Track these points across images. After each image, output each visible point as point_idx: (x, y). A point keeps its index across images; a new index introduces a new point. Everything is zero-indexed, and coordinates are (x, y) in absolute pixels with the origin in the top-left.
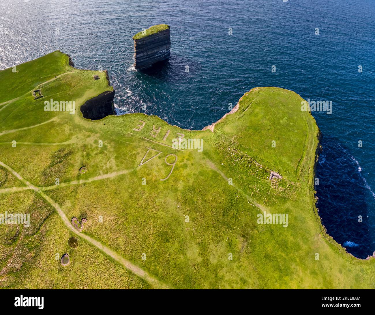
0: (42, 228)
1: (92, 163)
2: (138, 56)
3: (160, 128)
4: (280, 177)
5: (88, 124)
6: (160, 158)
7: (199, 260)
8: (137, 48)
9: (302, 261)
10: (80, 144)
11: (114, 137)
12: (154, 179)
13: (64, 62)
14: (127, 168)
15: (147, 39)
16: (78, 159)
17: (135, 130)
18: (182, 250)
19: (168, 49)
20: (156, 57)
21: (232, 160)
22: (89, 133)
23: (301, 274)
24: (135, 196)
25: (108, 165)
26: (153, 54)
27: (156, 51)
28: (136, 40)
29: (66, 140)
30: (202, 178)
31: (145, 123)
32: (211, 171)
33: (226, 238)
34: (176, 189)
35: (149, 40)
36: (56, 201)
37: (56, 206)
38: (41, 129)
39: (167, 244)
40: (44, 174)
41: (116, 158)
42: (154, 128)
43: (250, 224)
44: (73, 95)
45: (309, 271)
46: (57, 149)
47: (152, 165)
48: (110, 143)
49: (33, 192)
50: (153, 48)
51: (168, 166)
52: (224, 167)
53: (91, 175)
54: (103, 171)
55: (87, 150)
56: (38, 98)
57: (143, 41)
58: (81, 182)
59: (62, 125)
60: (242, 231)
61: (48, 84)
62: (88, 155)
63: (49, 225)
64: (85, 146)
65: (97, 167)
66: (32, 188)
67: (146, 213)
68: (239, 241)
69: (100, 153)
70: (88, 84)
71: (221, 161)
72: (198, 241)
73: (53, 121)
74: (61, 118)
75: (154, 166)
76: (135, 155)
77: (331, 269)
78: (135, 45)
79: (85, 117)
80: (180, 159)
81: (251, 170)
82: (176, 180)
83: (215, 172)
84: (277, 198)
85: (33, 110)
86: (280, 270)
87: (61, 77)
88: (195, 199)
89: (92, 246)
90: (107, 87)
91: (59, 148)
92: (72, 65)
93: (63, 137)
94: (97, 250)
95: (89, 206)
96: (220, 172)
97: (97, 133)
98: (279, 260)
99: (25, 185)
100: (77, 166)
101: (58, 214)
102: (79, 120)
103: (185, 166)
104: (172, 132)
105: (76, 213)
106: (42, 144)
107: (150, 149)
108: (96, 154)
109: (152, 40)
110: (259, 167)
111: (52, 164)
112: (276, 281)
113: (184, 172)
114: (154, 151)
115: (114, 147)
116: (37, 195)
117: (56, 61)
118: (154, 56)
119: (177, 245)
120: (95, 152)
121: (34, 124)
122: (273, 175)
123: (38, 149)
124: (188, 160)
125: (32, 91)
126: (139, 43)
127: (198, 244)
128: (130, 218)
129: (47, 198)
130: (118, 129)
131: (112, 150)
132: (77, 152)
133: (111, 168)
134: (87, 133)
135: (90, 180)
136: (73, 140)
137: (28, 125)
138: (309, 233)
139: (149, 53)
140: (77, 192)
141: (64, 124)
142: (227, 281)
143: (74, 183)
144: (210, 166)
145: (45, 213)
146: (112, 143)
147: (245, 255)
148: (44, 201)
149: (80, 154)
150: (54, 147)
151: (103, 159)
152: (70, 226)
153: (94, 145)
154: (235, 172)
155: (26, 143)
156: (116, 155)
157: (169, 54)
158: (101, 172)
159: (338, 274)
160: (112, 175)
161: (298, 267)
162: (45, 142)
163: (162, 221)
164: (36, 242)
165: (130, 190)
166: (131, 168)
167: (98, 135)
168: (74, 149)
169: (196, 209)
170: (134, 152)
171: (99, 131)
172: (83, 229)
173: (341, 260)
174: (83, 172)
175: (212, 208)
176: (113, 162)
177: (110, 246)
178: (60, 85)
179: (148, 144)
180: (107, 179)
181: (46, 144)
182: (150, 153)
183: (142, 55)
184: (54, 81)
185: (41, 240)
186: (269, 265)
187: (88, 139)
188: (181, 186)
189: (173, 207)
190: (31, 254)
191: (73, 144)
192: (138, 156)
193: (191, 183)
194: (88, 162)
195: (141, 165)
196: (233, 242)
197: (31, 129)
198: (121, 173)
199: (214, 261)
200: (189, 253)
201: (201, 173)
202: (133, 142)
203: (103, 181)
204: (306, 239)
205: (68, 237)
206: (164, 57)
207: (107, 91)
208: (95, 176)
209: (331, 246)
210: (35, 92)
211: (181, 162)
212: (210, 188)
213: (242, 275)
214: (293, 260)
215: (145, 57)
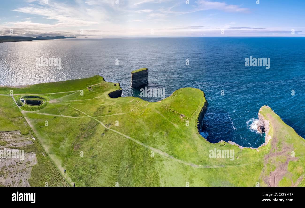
0: (95, 127)
1: (113, 111)
2: (133, 81)
3: (140, 101)
4: (184, 116)
5: (111, 99)
6: (138, 109)
7: (149, 136)
8: (133, 77)
9: (187, 140)
10: (108, 105)
11: (121, 103)
12: (136, 115)
13: (101, 79)
14: (126, 112)
15: (137, 74)
16: (108, 109)
17: (130, 101)
18: (144, 133)
19: (147, 79)
20: (141, 83)
21: (166, 111)
22: (112, 102)
23: (185, 144)
24: (129, 119)
25: (119, 111)
26: (140, 81)
27: (141, 79)
28: (133, 74)
29: (103, 104)
30: (154, 115)
31: (134, 100)
32: (158, 114)
33: (160, 132)
34: (144, 118)
35: (138, 74)
36: (100, 120)
37: (100, 122)
38: (93, 100)
39: (139, 131)
40: (95, 113)
41: (122, 109)
42: (137, 101)
43: (170, 129)
44: (105, 90)
45: (189, 143)
46: (99, 106)
47: (136, 111)
48: (120, 105)
49: (91, 118)
50: (140, 78)
51: (141, 112)
52: (162, 113)
53: (113, 114)
54: (117, 113)
55: (111, 107)
56: (90, 90)
57: (136, 74)
58: (109, 116)
59: (101, 99)
60: (166, 130)
61: (94, 86)
62: (111, 108)
63: (97, 126)
64: (110, 106)
65: (115, 111)
66: (90, 117)
67: (132, 124)
68: (164, 133)
69: (116, 108)
70: (111, 87)
71: (162, 111)
72: (150, 131)
73: (97, 98)
74: (100, 97)
75: (136, 112)
76: (129, 109)
77: (198, 144)
78: (132, 76)
79: (110, 97)
80: (146, 110)
81: (173, 114)
82: (144, 116)
83: (159, 114)
84: (182, 122)
85: (89, 94)
86: (178, 141)
87: (100, 84)
88: (150, 121)
89: (113, 131)
90: (119, 88)
91: (100, 106)
92: (104, 80)
93: (101, 103)
94: (114, 132)
95: (112, 122)
96: (161, 114)
97: (115, 102)
98: (178, 139)
99: (87, 116)
100: (107, 111)
101: (100, 124)
102: (108, 98)
103: (148, 112)
104: (144, 102)
105: (107, 123)
106: (93, 105)
107: (135, 107)
108: (114, 108)
109: (139, 74)
110: (177, 113)
111: (98, 111)
112: (175, 144)
113: (147, 114)
114: (136, 108)
115: (121, 106)
116: (92, 119)
117: (98, 79)
118: (140, 82)
119: (142, 132)
120: (114, 107)
121: (90, 99)
122: (181, 115)
123: (92, 106)
124: (149, 110)
125: (88, 88)
126: (134, 75)
127: (150, 132)
128: (126, 125)
129: (96, 120)
130: (123, 101)
131: (121, 107)
132: (107, 107)
133: (120, 112)
134: (111, 102)
135: (112, 115)
136: (105, 104)
137: (87, 99)
138: (192, 133)
139: (138, 80)
140: (107, 118)
141: (102, 99)
142: (158, 141)
143: (106, 116)
144: (157, 112)
145: (95, 124)
146: (121, 105)
147: (166, 136)
148: (95, 120)
149: (108, 108)
150: (98, 106)
151: (117, 109)
152: (105, 126)
153: (114, 105)
154: (167, 114)
155: (86, 104)
156: (122, 108)
157: (148, 82)
158: (116, 113)
159: (200, 146)
160: (121, 114)
161: (185, 142)
162: (95, 104)
163: (138, 126)
164: (92, 131)
165: (127, 118)
166: (128, 112)
167: (115, 103)
168: (106, 106)
169: (150, 123)
170: (129, 108)
171: (116, 101)
172: (109, 127)
173: (203, 142)
174: (109, 113)
175: (156, 124)
176: (121, 110)
177: (119, 131)
178: (100, 87)
179: (134, 106)
180: (119, 115)
181: (95, 105)
182: (135, 108)
183: (135, 80)
184: (97, 85)
185: (94, 130)
186: (174, 140)
187: (111, 104)
188: (145, 117)
189: (142, 123)
190: (91, 133)
191: (105, 105)
192: (130, 109)
193: (149, 116)
194: (112, 110)
195: (131, 111)
196: (162, 133)
197: (88, 100)
198: (124, 113)
199: (154, 136)
200: (146, 134)
201: (154, 114)
202: (129, 105)
203: (117, 115)
204: (190, 134)
205: (104, 129)
206: (145, 83)
207: (119, 90)
208: (114, 114)
209: (200, 137)
210: (89, 88)
211: (146, 111)
212: (156, 118)
213: (163, 141)
214: (183, 140)
215: (136, 82)
